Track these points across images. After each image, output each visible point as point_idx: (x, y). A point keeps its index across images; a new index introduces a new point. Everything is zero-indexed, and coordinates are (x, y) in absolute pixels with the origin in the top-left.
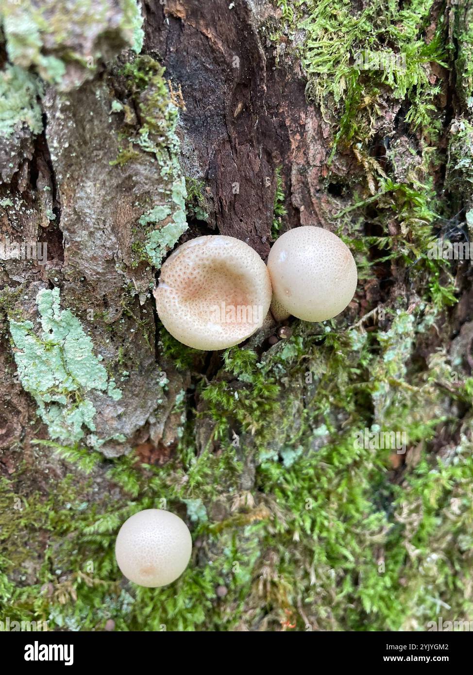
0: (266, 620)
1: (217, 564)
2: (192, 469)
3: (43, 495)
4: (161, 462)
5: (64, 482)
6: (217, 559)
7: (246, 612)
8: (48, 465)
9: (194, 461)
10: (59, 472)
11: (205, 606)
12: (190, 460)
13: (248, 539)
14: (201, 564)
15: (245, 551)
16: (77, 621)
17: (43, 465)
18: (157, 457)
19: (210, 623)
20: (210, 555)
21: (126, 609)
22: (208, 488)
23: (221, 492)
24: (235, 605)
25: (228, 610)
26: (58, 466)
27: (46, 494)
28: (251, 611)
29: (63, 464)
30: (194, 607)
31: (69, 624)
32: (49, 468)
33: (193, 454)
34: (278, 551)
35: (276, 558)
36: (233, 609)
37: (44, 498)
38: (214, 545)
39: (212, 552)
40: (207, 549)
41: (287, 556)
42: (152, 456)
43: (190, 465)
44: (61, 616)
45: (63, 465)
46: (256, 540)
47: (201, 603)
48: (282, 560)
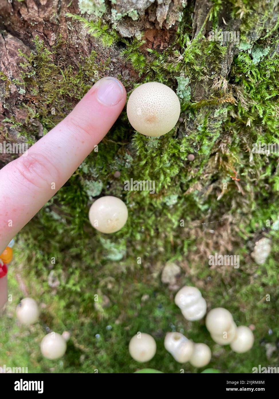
0: (212, 186)
1: (191, 137)
2: (186, 50)
3: (75, 69)
4: (161, 48)
5: (90, 59)
6: (191, 133)
7: (203, 174)
8: (78, 41)
9: (189, 43)
10: (86, 48)
11: (179, 166)
12: (186, 43)
13: (215, 120)
14: (180, 137)
15: (212, 129)
16: (96, 170)
17: (74, 40)
18: (159, 43)
19: (178, 181)
20: (187, 129)
21: (128, 166)
22: (197, 68)
23: (205, 74)
24: (196, 169)
25: (192, 172)
26: (85, 43)
27: (76, 69)
28: (206, 175)
29: (90, 39)
30: (172, 165)
31: (92, 172)
32: (79, 44)
33: (188, 38)
34: (232, 135)
35: (230, 140)
36: (195, 172)
37: (75, 72)
38: (192, 121)
39: (189, 128)
40: (186, 124)
41: (237, 141)
42: (155, 42)
43: (186, 47)
44: (87, 166)
45: (89, 41)
46: (221, 122)
47: (176, 164)
48: (233, 143)
